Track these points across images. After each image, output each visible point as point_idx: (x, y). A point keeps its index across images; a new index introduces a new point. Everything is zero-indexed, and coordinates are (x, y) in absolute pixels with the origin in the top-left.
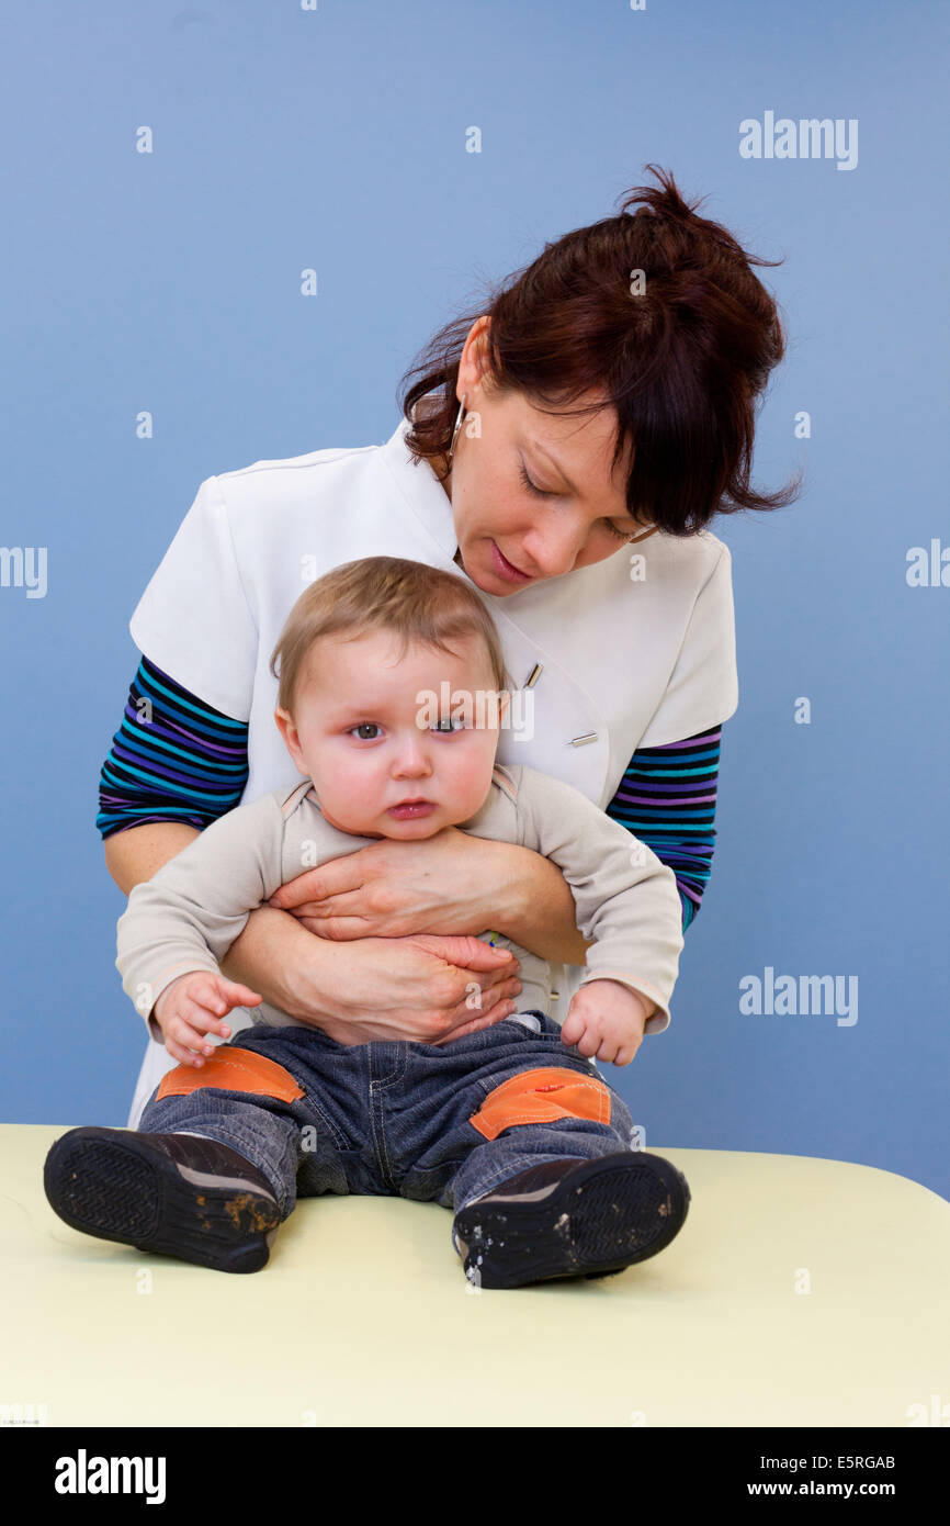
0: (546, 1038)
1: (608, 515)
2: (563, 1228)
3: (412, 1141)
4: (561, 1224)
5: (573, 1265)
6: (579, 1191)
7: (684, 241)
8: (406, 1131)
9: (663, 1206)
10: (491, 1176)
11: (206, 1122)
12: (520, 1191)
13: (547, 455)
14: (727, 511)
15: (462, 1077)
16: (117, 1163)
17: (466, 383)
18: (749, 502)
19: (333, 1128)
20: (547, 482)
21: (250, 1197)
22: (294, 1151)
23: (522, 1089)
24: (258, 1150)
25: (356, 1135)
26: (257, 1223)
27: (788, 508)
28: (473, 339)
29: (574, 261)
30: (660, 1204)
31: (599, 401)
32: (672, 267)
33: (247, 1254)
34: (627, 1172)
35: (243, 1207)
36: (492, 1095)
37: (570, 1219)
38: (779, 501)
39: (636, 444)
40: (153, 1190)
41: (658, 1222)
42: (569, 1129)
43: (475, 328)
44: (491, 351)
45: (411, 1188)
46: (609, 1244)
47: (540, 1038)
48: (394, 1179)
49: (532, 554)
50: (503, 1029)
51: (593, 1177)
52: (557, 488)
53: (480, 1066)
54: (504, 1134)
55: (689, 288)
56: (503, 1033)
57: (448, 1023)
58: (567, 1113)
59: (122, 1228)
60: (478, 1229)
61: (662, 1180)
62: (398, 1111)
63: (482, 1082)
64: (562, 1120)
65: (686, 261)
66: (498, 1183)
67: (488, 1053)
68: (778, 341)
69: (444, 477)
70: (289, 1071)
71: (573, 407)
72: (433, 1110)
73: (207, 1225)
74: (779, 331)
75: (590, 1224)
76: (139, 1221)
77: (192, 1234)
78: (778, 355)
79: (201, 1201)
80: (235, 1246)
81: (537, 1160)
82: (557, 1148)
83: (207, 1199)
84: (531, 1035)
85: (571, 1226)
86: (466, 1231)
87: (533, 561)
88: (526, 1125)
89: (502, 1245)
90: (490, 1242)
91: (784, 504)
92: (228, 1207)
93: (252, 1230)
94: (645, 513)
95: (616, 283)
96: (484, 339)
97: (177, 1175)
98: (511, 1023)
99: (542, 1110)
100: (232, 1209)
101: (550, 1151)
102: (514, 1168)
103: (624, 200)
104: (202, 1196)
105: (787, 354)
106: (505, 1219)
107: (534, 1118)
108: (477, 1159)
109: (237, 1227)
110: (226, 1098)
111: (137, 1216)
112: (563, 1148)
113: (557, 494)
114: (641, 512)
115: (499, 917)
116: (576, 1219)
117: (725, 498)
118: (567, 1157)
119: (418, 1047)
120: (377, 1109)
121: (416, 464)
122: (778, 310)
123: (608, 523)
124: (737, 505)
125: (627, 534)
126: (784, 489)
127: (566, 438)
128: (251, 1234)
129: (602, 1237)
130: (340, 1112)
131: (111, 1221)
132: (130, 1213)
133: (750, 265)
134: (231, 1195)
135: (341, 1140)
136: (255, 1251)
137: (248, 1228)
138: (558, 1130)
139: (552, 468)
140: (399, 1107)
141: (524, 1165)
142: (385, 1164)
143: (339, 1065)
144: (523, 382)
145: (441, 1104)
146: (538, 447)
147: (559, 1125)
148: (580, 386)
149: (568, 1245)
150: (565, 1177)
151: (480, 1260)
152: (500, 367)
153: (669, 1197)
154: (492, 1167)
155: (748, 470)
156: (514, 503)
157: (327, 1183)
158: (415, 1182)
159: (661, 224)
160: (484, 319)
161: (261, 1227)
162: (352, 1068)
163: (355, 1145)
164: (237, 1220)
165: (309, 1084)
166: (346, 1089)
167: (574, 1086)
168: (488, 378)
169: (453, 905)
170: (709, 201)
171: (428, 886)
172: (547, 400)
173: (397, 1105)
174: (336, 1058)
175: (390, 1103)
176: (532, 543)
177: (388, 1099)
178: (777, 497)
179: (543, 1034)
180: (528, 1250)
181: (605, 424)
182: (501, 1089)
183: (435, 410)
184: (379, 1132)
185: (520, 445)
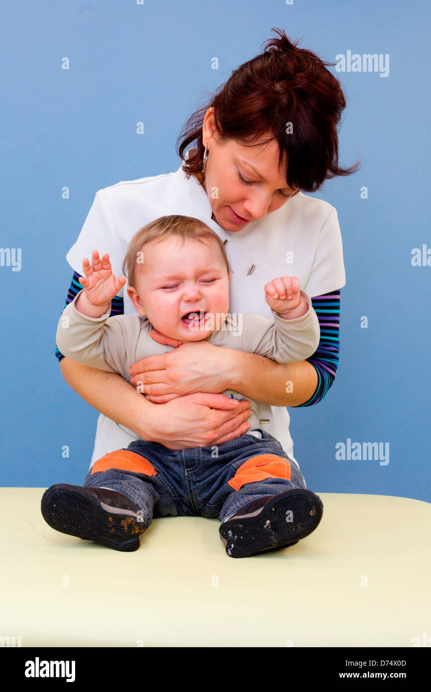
0: (264, 441)
1: (279, 188)
2: (268, 527)
3: (206, 494)
4: (267, 525)
5: (274, 543)
6: (273, 509)
7: (295, 60)
8: (202, 491)
9: (311, 511)
10: (235, 506)
11: (113, 483)
12: (247, 513)
13: (249, 165)
14: (329, 178)
15: (226, 463)
16: (74, 501)
17: (207, 139)
18: (339, 173)
19: (170, 488)
20: (251, 178)
21: (132, 518)
22: (152, 498)
23: (250, 466)
24: (137, 496)
25: (181, 492)
26: (135, 530)
27: (357, 173)
28: (207, 118)
29: (248, 77)
30: (310, 510)
31: (269, 138)
32: (292, 73)
33: (130, 543)
34: (294, 498)
35: (129, 523)
36: (238, 471)
37: (271, 522)
38: (352, 171)
39: (288, 154)
40: (89, 513)
41: (310, 519)
42: (270, 483)
43: (207, 113)
44: (216, 123)
45: (206, 513)
46: (289, 532)
47: (261, 441)
48: (198, 509)
49: (249, 210)
50: (245, 438)
51: (279, 502)
52: (255, 179)
53: (234, 458)
54: (242, 487)
55: (301, 81)
56: (245, 440)
57: (216, 436)
58: (269, 476)
59: (74, 530)
60: (230, 532)
61: (309, 500)
62: (199, 482)
63: (234, 465)
64: (267, 479)
65: (298, 69)
66: (238, 509)
67: (238, 451)
68: (343, 98)
69: (202, 181)
70: (150, 462)
71: (258, 142)
72: (214, 480)
73: (113, 530)
74: (342, 94)
75: (280, 524)
76: (82, 527)
77: (106, 534)
78: (344, 105)
79: (110, 519)
80: (126, 540)
81: (255, 498)
82: (264, 492)
83: (113, 518)
84: (258, 441)
85: (271, 526)
86: (225, 534)
87: (249, 214)
88: (251, 483)
89: (241, 538)
90: (236, 537)
91: (354, 172)
92: (123, 522)
93: (133, 533)
94: (296, 184)
95: (268, 84)
96: (212, 117)
97: (100, 507)
98: (248, 435)
99: (258, 475)
100: (124, 524)
101: (261, 493)
102: (245, 502)
103: (264, 46)
104: (111, 517)
105: (347, 103)
106: (241, 526)
107: (255, 479)
108: (230, 499)
109: (126, 532)
110: (122, 473)
111: (82, 524)
112: (267, 492)
113: (256, 182)
114: (293, 184)
115: (230, 382)
116: (273, 522)
117: (329, 173)
118: (268, 495)
119: (206, 450)
120: (189, 481)
121: (188, 179)
122: (341, 84)
123: (280, 192)
124: (333, 175)
125: (289, 195)
126: (353, 166)
127: (256, 156)
128: (132, 535)
129: (286, 528)
130: (173, 482)
131: (70, 526)
132: (79, 523)
133: (325, 66)
134: (124, 517)
135: (174, 493)
136: (133, 542)
137: (131, 532)
138: (265, 483)
139: (251, 170)
140: (199, 480)
141: (249, 500)
142: (194, 504)
143: (171, 461)
144: (234, 135)
145: (217, 477)
146: (245, 163)
147: (267, 481)
148: (260, 132)
149: (271, 534)
150: (266, 504)
151: (233, 546)
152: (221, 130)
153: (314, 507)
154: (235, 503)
155: (337, 159)
156: (237, 189)
157: (168, 511)
158: (208, 511)
159: (283, 54)
160: (211, 109)
161: (137, 532)
162: (177, 462)
163: (180, 496)
164: (126, 528)
165: (159, 469)
166: (175, 472)
167: (273, 463)
168: (216, 135)
169: (208, 377)
170: (302, 41)
171: (195, 368)
172: (246, 141)
173: (198, 479)
174: (171, 458)
175: (194, 478)
176: (248, 205)
177: (194, 477)
178: (351, 169)
179: (263, 439)
180: (254, 539)
181: (273, 148)
182: (242, 466)
183: (194, 154)
184: (191, 491)
185: (236, 163)
